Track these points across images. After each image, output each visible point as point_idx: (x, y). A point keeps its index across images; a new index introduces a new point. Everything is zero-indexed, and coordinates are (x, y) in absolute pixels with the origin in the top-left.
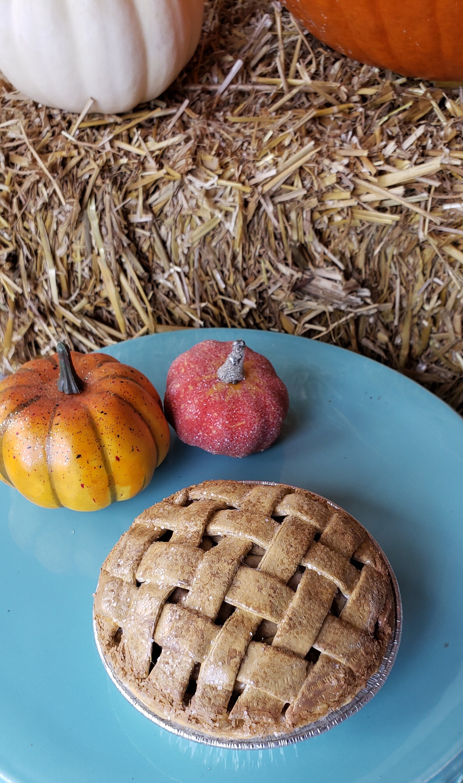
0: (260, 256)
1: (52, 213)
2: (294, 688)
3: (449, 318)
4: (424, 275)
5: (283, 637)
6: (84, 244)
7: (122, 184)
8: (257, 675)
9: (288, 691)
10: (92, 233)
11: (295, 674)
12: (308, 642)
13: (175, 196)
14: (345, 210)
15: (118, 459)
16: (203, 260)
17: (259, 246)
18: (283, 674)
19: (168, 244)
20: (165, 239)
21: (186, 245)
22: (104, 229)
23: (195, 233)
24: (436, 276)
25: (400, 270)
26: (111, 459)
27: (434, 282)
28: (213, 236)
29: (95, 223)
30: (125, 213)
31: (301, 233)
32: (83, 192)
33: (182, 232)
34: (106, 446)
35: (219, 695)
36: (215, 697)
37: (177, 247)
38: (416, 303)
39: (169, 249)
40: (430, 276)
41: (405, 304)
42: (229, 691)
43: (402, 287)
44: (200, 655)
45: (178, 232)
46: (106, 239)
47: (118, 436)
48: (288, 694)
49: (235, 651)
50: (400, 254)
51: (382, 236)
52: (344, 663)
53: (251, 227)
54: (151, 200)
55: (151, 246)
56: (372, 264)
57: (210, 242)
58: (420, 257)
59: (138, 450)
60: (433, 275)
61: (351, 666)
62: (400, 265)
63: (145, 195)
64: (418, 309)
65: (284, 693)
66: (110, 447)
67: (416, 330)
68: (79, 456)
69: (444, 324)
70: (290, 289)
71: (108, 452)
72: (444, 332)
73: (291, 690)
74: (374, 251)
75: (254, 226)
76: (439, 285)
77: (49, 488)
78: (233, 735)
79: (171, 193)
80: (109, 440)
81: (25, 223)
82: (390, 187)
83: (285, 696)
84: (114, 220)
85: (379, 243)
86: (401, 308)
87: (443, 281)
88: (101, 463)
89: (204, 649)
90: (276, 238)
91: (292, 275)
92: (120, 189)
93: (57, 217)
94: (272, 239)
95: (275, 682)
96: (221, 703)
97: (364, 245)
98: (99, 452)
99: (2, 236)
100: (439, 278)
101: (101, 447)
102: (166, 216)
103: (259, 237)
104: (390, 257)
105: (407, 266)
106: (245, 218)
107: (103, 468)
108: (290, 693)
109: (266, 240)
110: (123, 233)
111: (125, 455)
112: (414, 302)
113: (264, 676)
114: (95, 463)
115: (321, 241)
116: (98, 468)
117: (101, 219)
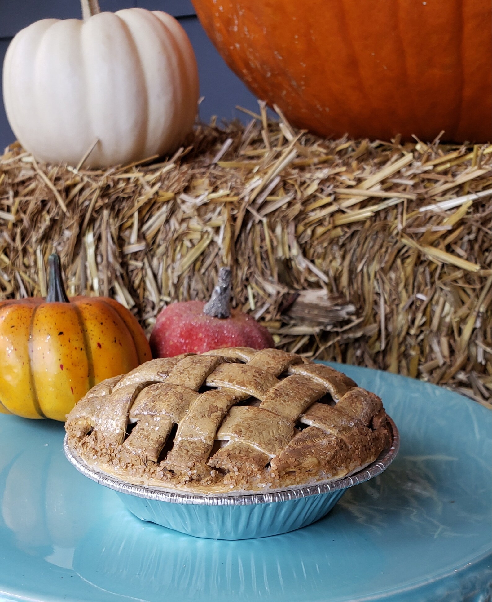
0: (247, 279)
1: (52, 244)
2: (281, 442)
3: (435, 341)
4: (407, 291)
5: (269, 403)
6: (79, 279)
7: (119, 211)
8: (240, 426)
9: (273, 442)
10: (88, 264)
11: (282, 429)
12: (296, 409)
13: (167, 221)
14: (327, 219)
15: (99, 345)
16: (192, 291)
17: (246, 268)
18: (269, 427)
19: (159, 277)
20: (156, 272)
21: (177, 274)
22: (99, 259)
23: (185, 260)
24: (418, 292)
25: (384, 289)
26: (93, 345)
27: (418, 299)
28: (203, 262)
29: (91, 251)
30: (120, 242)
31: (286, 248)
32: (82, 218)
33: (173, 261)
34: (89, 331)
35: (197, 447)
36: (193, 449)
37: (167, 279)
38: (402, 327)
39: (159, 281)
40: (413, 292)
41: (390, 328)
42: (208, 445)
43: (386, 306)
44: (178, 412)
45: (169, 261)
46: (100, 267)
47: (102, 324)
48: (274, 446)
49: (217, 407)
50: (382, 269)
51: (364, 250)
52: (336, 434)
53: (238, 245)
54: (145, 227)
55: (143, 280)
56: (355, 286)
57: (199, 270)
58: (401, 270)
59: (120, 344)
60: (416, 290)
61: (344, 438)
62: (383, 282)
63: (140, 224)
64: (403, 334)
65: (269, 444)
66: (92, 333)
67: (404, 363)
68: (61, 333)
69: (431, 350)
70: (277, 309)
71: (90, 337)
72: (432, 359)
73: (277, 442)
74: (356, 269)
75: (241, 245)
76: (422, 301)
77: (27, 372)
78: (212, 490)
79: (164, 217)
80: (93, 325)
81: (26, 260)
82: (368, 189)
83: (270, 447)
84: (109, 248)
85: (362, 259)
86: (388, 335)
87: (426, 295)
88: (82, 346)
89: (183, 408)
90: (262, 258)
91: (278, 293)
92: (117, 215)
93: (56, 247)
94: (259, 260)
95: (259, 433)
96: (200, 454)
97: (347, 262)
98: (81, 334)
99: (2, 276)
100: (422, 293)
101: (84, 331)
102: (159, 246)
103: (246, 257)
104: (372, 275)
105: (390, 283)
106: (233, 233)
107: (84, 352)
108: (276, 446)
109: (252, 259)
110: (117, 261)
111: (107, 343)
112: (399, 326)
113: (247, 426)
114: (77, 344)
115: (305, 254)
116: (79, 350)
117: (97, 248)
